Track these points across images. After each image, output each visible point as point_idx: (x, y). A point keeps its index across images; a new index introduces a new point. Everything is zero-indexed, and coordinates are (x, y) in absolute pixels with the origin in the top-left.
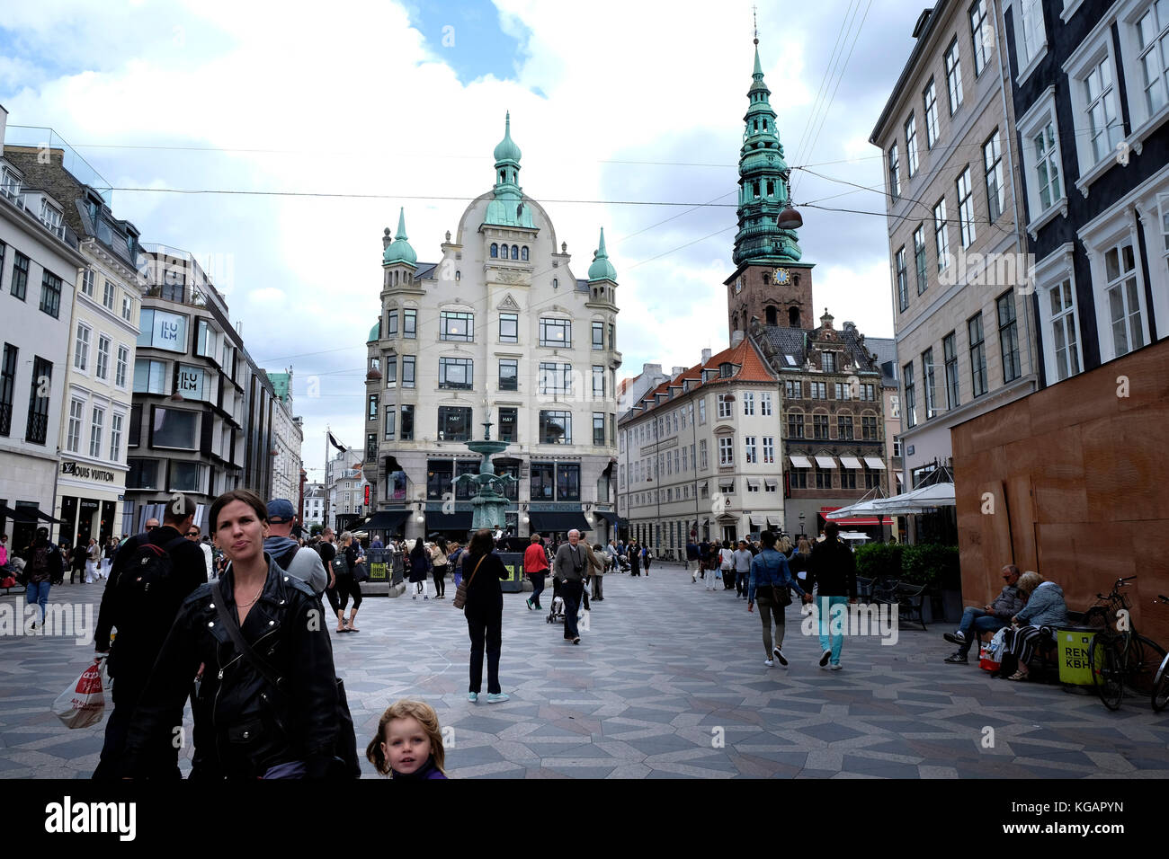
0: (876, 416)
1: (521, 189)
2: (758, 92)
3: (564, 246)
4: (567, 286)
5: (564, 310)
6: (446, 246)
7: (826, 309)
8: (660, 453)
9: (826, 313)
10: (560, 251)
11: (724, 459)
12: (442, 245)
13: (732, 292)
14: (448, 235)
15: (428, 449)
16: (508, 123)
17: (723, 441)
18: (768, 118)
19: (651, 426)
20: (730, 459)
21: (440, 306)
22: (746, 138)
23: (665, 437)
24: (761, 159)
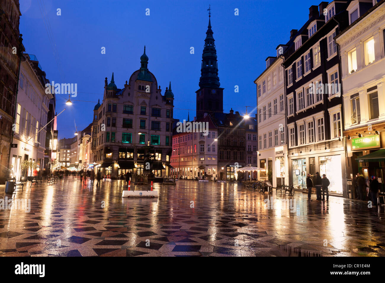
0: (244, 140)
1: (148, 69)
2: (210, 32)
3: (160, 87)
4: (160, 99)
5: (159, 106)
6: (126, 85)
7: (232, 108)
8: (180, 147)
9: (232, 110)
10: (158, 88)
11: (201, 150)
12: (125, 85)
13: (198, 96)
14: (127, 82)
15: (119, 145)
16: (145, 50)
17: (201, 145)
18: (212, 41)
19: (178, 139)
20: (203, 150)
21: (124, 102)
22: (205, 47)
23: (182, 142)
24: (209, 54)
